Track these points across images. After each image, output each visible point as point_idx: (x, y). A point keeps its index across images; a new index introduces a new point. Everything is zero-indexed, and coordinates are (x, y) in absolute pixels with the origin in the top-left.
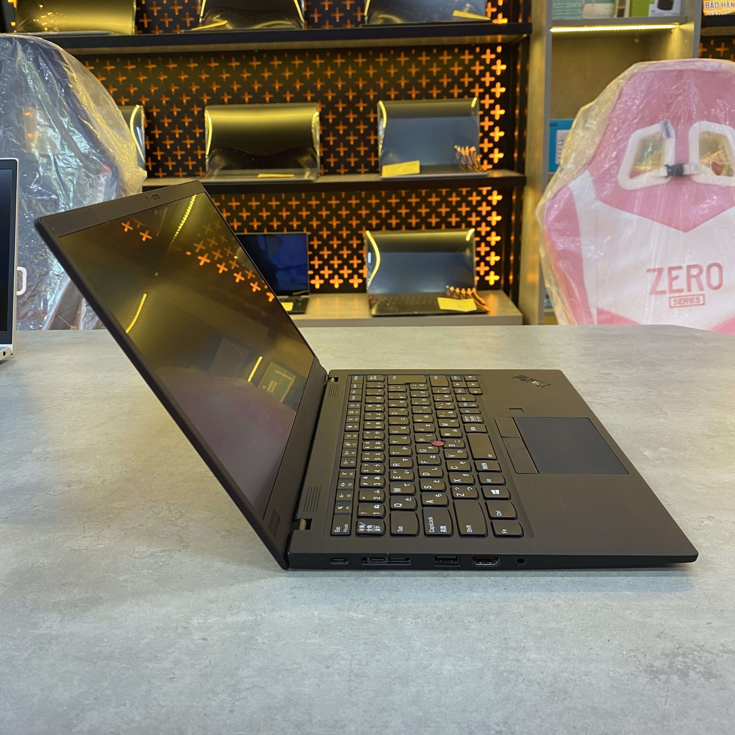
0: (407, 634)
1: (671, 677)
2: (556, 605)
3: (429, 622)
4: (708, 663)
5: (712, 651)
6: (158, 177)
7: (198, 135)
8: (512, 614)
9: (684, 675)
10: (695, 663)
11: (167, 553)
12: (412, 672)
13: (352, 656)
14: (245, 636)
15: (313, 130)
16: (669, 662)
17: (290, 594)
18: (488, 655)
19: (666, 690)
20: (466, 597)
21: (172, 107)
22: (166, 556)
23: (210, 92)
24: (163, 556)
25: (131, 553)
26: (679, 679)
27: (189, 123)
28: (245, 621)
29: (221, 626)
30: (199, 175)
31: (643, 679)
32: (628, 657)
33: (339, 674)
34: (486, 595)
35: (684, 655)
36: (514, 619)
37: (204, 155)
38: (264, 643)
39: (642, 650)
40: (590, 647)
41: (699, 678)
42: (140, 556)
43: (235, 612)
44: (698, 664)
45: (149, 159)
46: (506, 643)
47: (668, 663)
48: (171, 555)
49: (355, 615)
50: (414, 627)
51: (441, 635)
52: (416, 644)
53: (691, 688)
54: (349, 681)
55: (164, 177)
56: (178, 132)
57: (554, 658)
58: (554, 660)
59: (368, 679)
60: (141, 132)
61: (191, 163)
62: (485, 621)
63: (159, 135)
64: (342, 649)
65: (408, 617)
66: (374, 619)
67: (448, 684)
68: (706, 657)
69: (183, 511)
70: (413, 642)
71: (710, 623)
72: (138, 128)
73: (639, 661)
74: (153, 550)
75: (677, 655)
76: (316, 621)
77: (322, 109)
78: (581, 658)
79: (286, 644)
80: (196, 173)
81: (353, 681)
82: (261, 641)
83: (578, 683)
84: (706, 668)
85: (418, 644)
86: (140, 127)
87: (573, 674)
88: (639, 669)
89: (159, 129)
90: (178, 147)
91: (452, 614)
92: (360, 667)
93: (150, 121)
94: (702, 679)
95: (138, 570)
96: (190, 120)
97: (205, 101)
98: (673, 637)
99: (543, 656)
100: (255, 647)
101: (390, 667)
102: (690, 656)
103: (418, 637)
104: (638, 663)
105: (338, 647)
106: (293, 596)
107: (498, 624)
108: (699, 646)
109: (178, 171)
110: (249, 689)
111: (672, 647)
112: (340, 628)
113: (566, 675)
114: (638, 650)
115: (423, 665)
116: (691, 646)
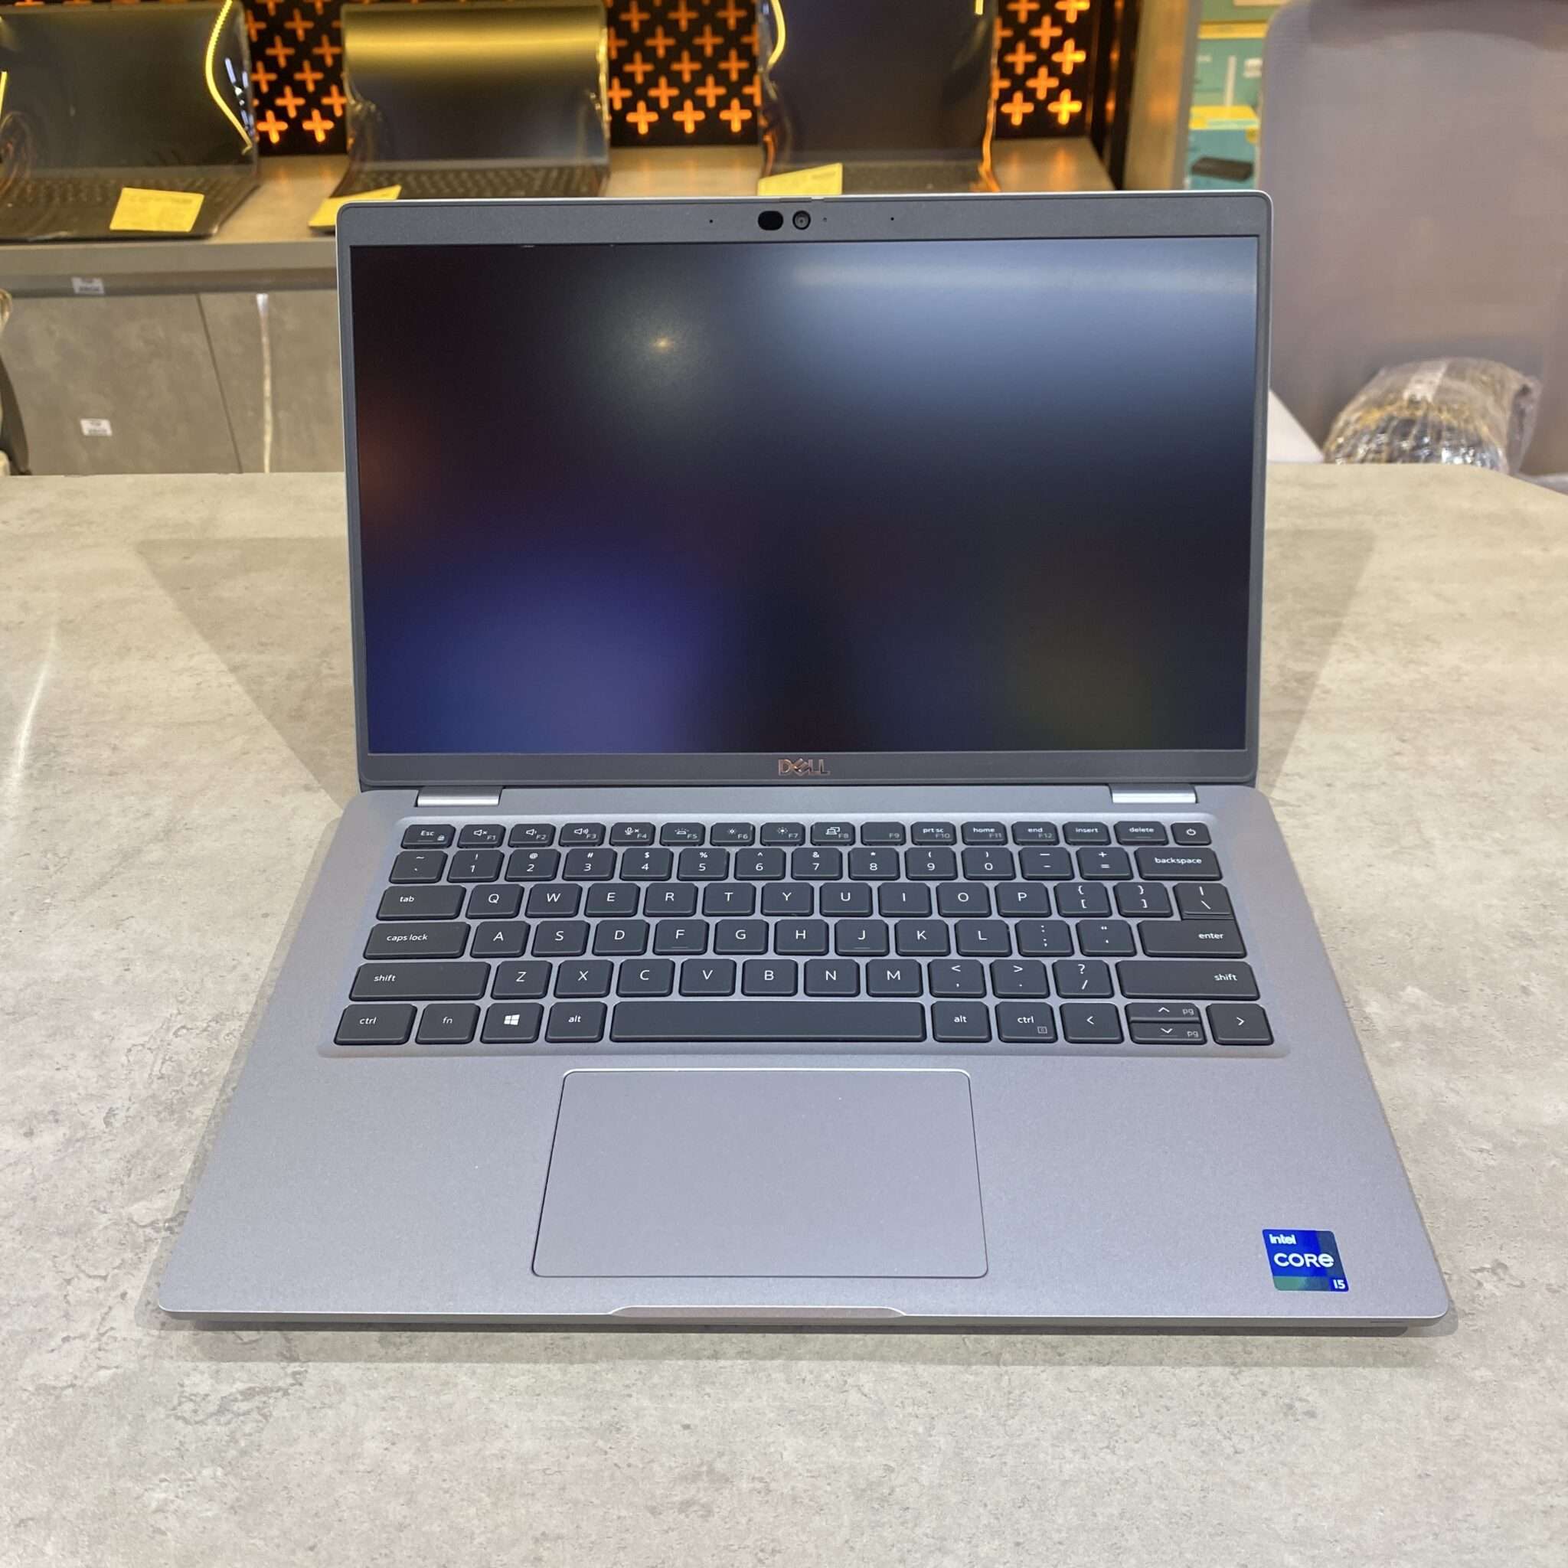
48: (266, 1411)
95: (190, 1469)
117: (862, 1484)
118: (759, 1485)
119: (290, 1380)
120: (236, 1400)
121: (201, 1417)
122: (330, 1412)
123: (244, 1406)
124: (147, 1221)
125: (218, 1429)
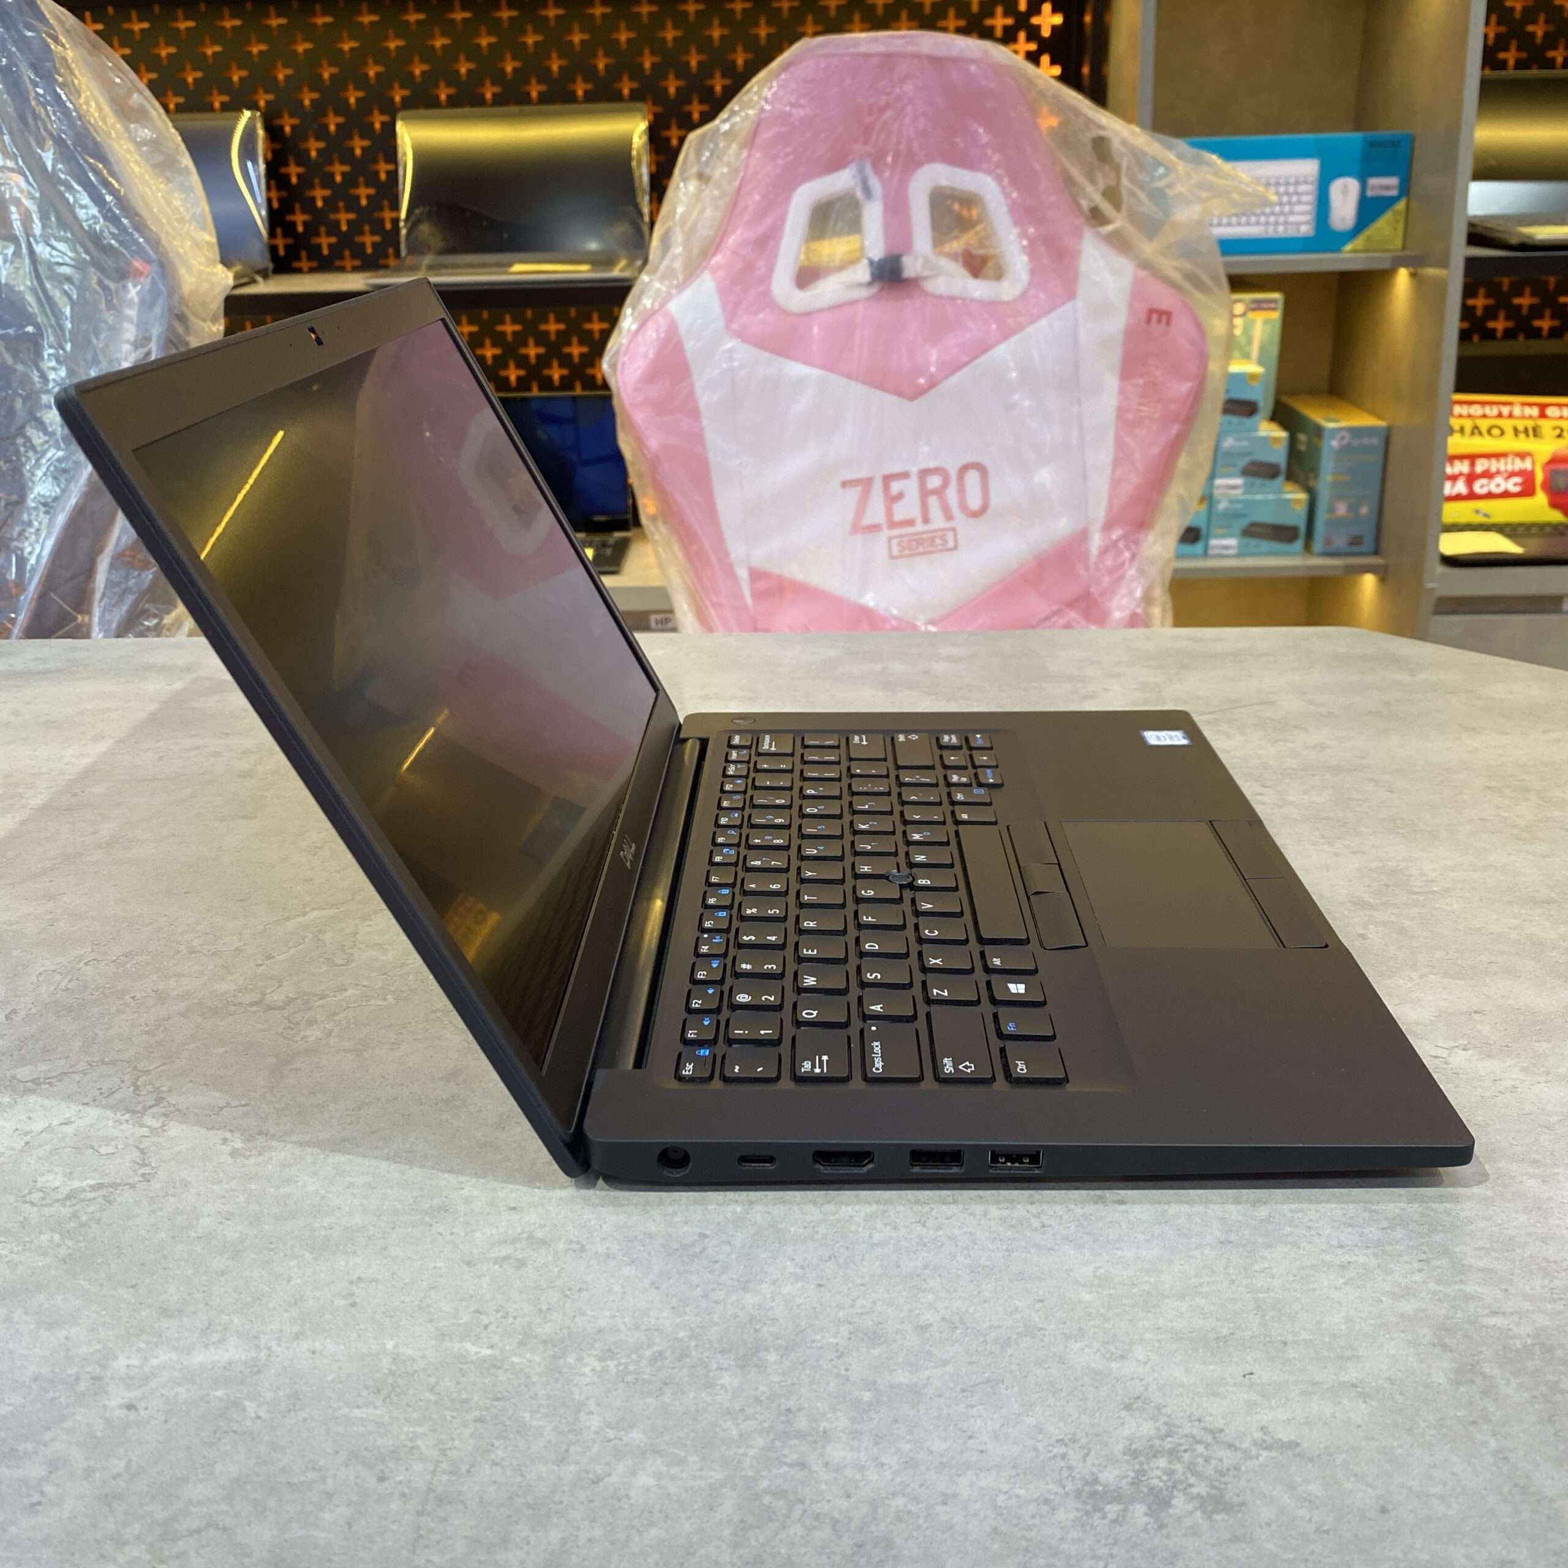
0: (577, 1397)
1: (1131, 1508)
2: (922, 1327)
3: (632, 1368)
4: (1222, 1474)
5: (1238, 1445)
6: (299, 271)
7: (383, 176)
8: (821, 1348)
9: (1159, 1502)
10: (1192, 1475)
11: (103, 1192)
12: (564, 1492)
13: (443, 1452)
14: (221, 1399)
15: (634, 164)
16: (1137, 1472)
17: (344, 1297)
18: (741, 1451)
19: (1110, 1540)
20: (729, 1306)
21: (326, 115)
22: (100, 1200)
23: (407, 81)
24: (94, 1199)
25: (26, 1192)
26: (1146, 1514)
27: (363, 149)
28: (230, 1364)
29: (176, 1374)
30: (386, 267)
31: (1066, 1514)
32: (1050, 1459)
33: (404, 1495)
34: (773, 1301)
35: (1173, 1454)
36: (821, 1362)
37: (395, 221)
38: (259, 1417)
39: (1083, 1441)
40: (969, 1433)
41: (1191, 1513)
42: (44, 1198)
43: (215, 1338)
44: (1199, 1476)
45: (279, 231)
46: (788, 1422)
47: (1132, 1474)
48: (111, 1198)
49: (473, 1349)
50: (597, 1380)
51: (649, 1400)
52: (588, 1424)
53: (1168, 1537)
54: (420, 1514)
55: (312, 270)
56: (339, 170)
57: (884, 1460)
58: (882, 1465)
59: (461, 1507)
60: (258, 170)
61: (369, 240)
62: (755, 1365)
63: (299, 176)
64: (425, 1434)
65: (589, 1356)
66: (515, 1359)
67: (636, 1522)
68: (1221, 1460)
69: (164, 1089)
70: (583, 1416)
71: (1251, 1374)
72: (249, 164)
73: (1070, 1468)
74: (76, 1184)
75: (1156, 1453)
76: (386, 1363)
77: (655, 115)
78: (945, 1460)
79: (305, 1419)
80: (382, 262)
81: (429, 1514)
82: (253, 1415)
83: (921, 1521)
84: (1213, 1487)
85: (595, 1422)
86: (255, 162)
87: (916, 1500)
88: (1064, 1488)
89: (298, 164)
90: (341, 204)
91: (688, 1347)
92: (454, 1478)
93: (278, 146)
94: (1198, 1513)
95: (29, 1236)
96: (366, 143)
97: (398, 99)
98: (1159, 1410)
99: (862, 1454)
100: (235, 1427)
101: (519, 1479)
102: (1187, 1457)
103: (598, 1404)
104: (1066, 1473)
105: (419, 1430)
106: (350, 1301)
107: (784, 1374)
108: (1212, 1432)
109: (342, 258)
110: (198, 1531)
111: (1153, 1432)
112: (432, 1380)
113: (900, 1501)
114: (1074, 1441)
115: (591, 1476)
116: (1194, 1432)
117: (676, 1245)
118: (574, 1246)
119: (140, 1179)
120: (84, 1191)
121: (48, 1201)
122: (172, 1199)
123: (92, 1195)
124: (29, 1078)
125: (63, 1210)
